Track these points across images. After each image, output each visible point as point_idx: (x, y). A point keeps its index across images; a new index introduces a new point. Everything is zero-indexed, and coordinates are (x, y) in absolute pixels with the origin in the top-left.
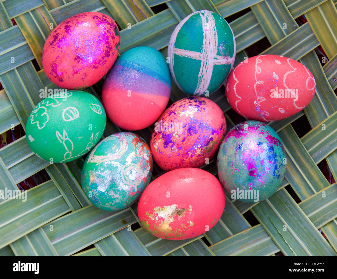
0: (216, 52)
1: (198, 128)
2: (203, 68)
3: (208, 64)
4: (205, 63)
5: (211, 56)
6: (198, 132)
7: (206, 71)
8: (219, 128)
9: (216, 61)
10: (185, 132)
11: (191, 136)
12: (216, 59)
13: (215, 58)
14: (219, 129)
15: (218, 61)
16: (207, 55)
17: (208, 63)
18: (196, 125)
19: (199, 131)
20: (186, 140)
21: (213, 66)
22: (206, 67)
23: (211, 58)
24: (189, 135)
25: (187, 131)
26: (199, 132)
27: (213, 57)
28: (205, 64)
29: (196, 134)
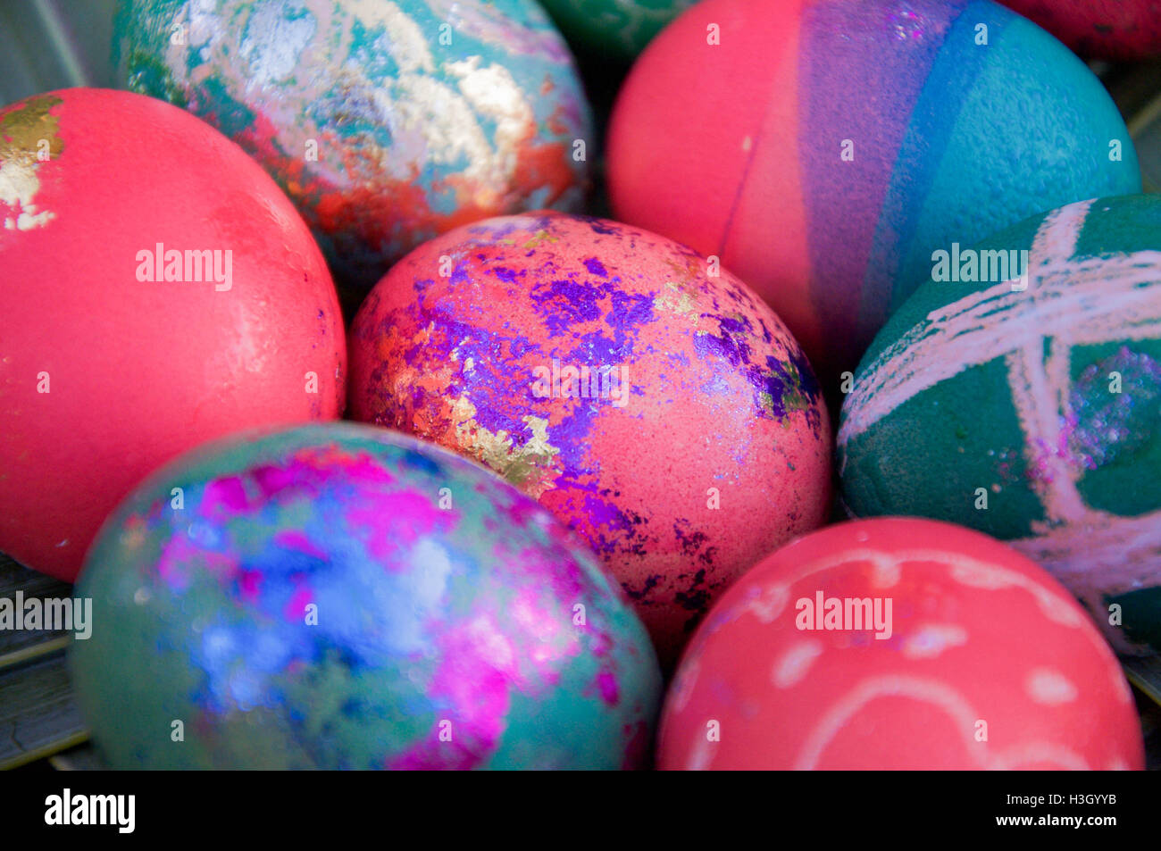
0: (1087, 338)
1: (583, 334)
2: (977, 305)
3: (1004, 319)
4: (1011, 299)
5: (1060, 314)
6: (554, 332)
7: (962, 333)
8: (602, 486)
9: (1034, 355)
10: (554, 273)
11: (534, 302)
12: (1047, 352)
13: (1047, 342)
14: (592, 487)
15: (1035, 374)
16: (1062, 289)
17: (1014, 311)
18: (602, 318)
19: (568, 337)
20: (510, 285)
21: (995, 352)
22: (986, 315)
23: (1048, 317)
24: (534, 293)
25: (567, 278)
26: (557, 340)
27: (1050, 329)
28: (1002, 303)
29: (544, 327)
